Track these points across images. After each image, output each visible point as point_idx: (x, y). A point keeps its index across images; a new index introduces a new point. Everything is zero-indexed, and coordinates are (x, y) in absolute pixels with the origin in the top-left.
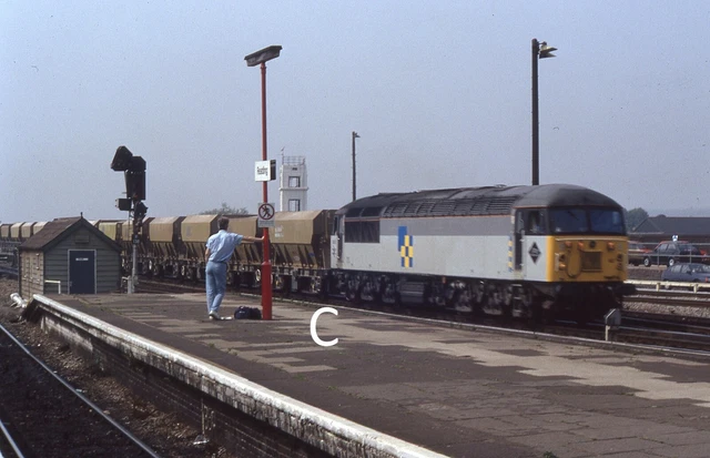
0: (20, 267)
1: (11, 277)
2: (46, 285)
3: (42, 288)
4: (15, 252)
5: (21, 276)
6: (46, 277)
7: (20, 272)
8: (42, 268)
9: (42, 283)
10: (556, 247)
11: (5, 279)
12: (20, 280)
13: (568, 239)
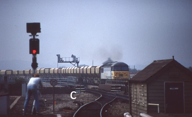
0: (131, 94)
1: (124, 101)
2: (149, 107)
3: (146, 109)
4: (126, 84)
5: (131, 101)
6: (149, 101)
7: (131, 98)
8: (146, 95)
9: (146, 106)
10: (114, 73)
11: (119, 103)
12: (131, 104)
13: (116, 72)
